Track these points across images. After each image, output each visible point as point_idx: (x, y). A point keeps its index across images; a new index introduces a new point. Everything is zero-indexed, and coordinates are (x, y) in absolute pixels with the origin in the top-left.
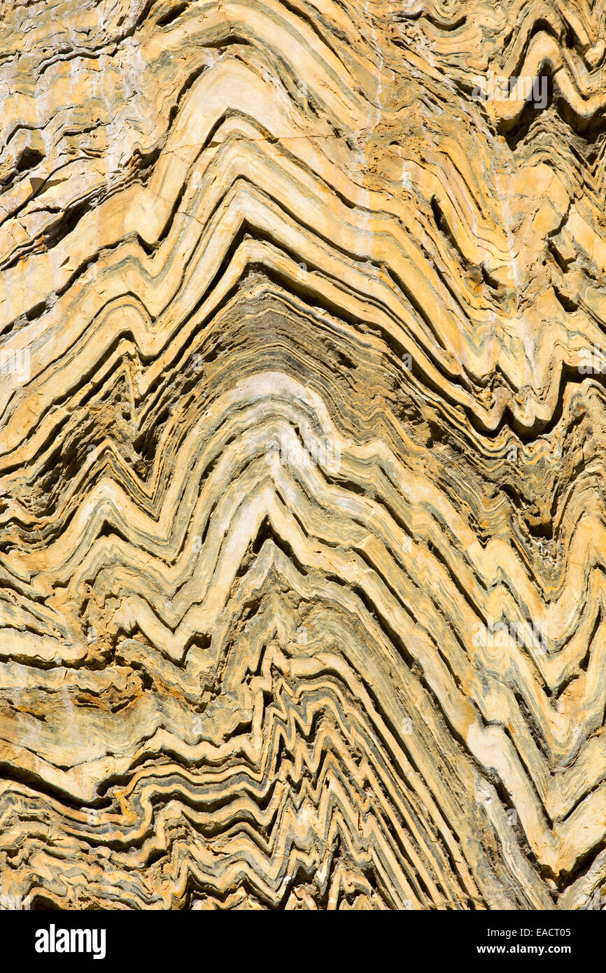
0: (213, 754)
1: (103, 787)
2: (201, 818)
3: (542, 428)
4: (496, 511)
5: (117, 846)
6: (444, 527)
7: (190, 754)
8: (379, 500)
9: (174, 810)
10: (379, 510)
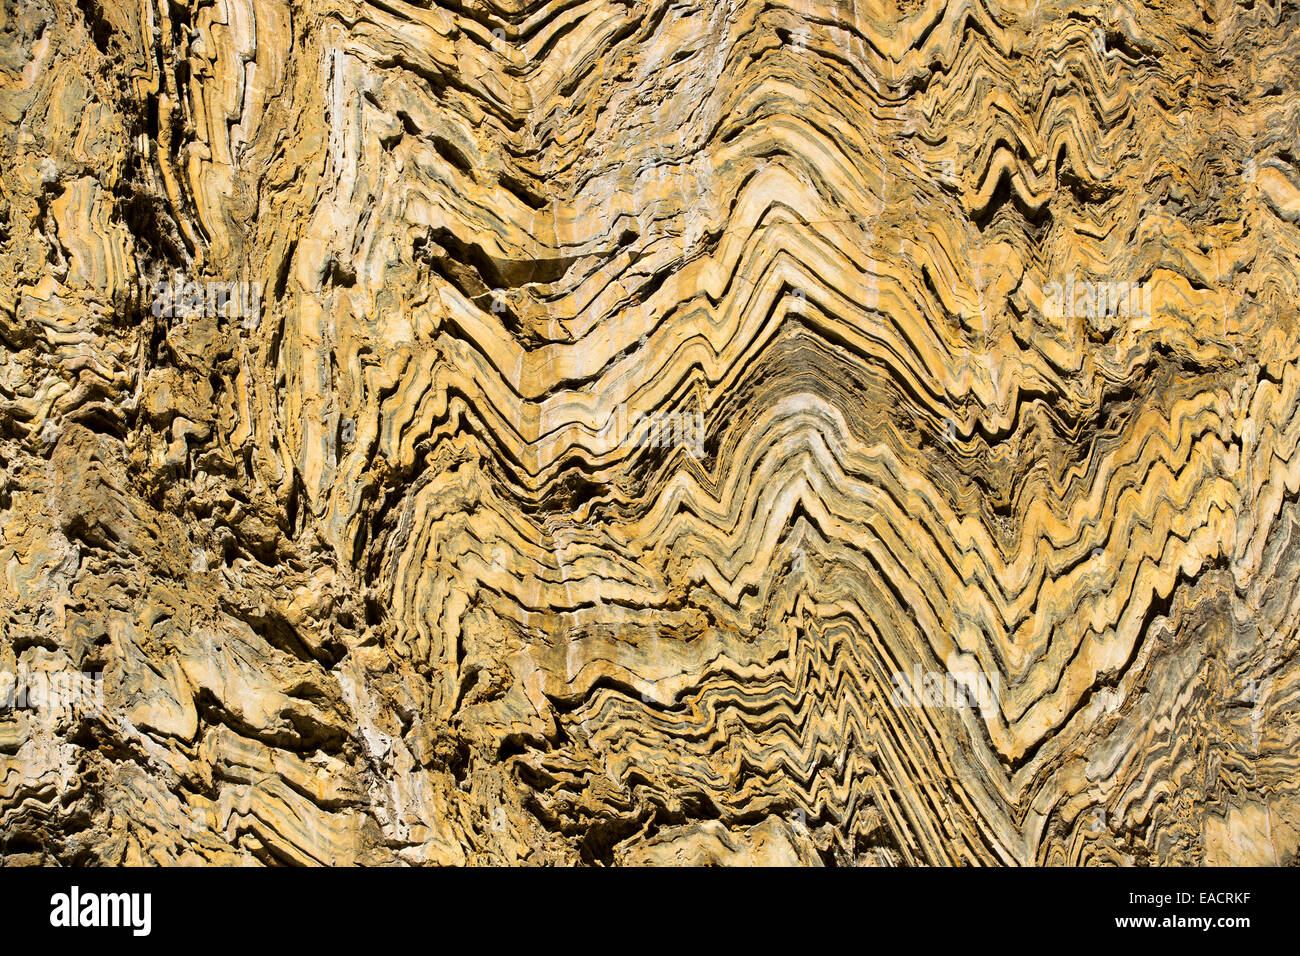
0: (760, 673)
1: (680, 696)
2: (751, 719)
3: (1003, 435)
4: (969, 496)
5: (689, 738)
6: (931, 508)
7: (743, 673)
8: (883, 487)
9: (732, 713)
10: (883, 495)
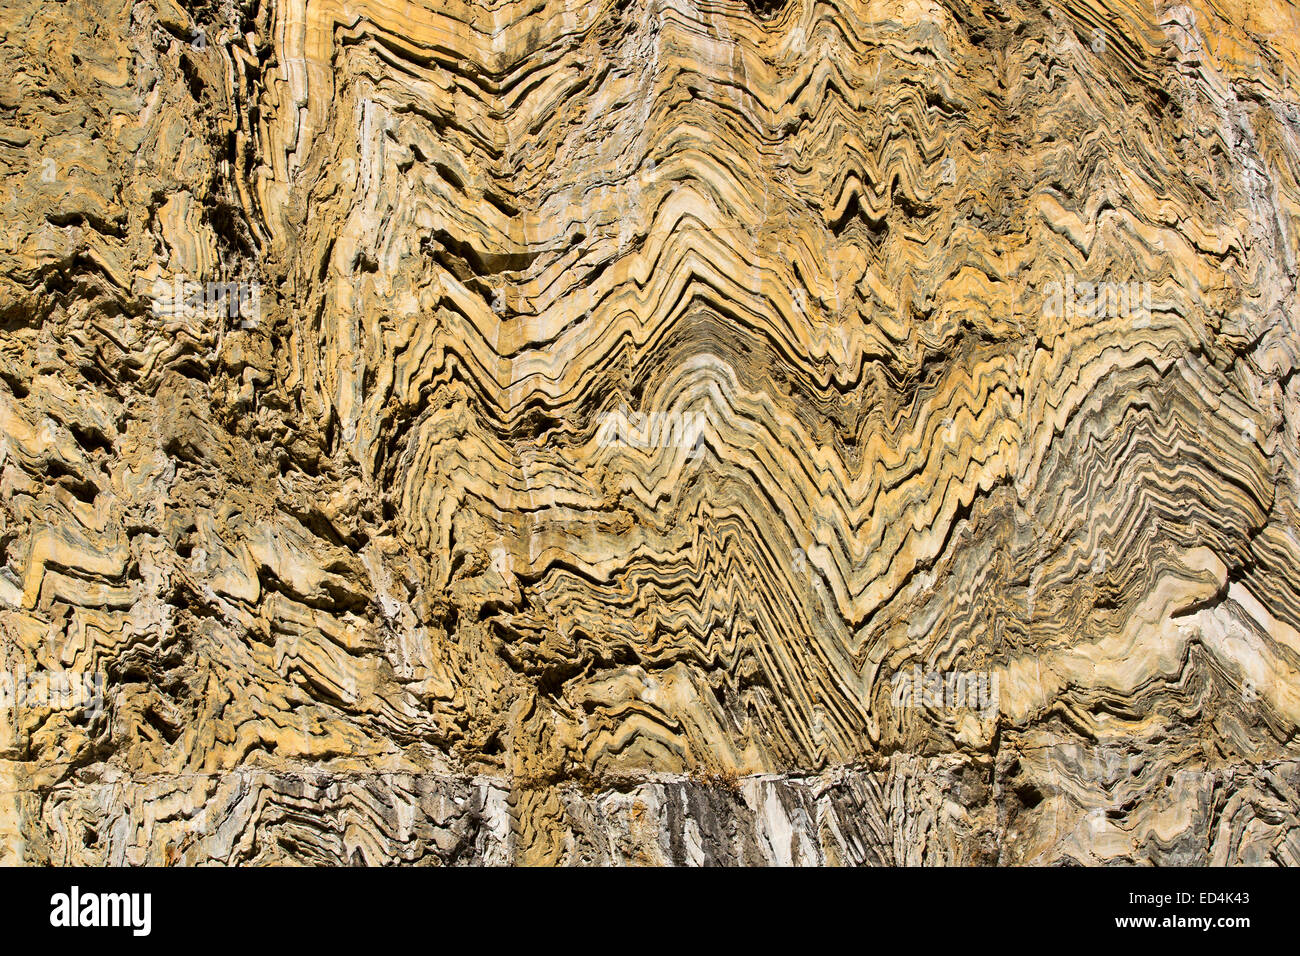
0: (671, 559)
1: (612, 575)
2: (664, 592)
3: (851, 386)
4: (826, 430)
5: (619, 606)
6: (797, 439)
7: (659, 558)
8: (763, 423)
9: (650, 587)
10: (763, 429)
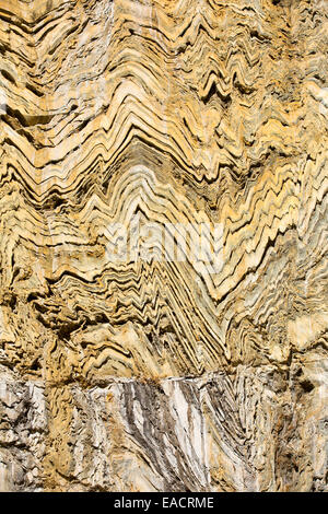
0: (124, 269)
1: (94, 278)
2: (121, 286)
3: (214, 180)
5: (98, 293)
6: (187, 207)
7: (118, 269)
8: (169, 200)
9: (114, 283)
10: (169, 203)
